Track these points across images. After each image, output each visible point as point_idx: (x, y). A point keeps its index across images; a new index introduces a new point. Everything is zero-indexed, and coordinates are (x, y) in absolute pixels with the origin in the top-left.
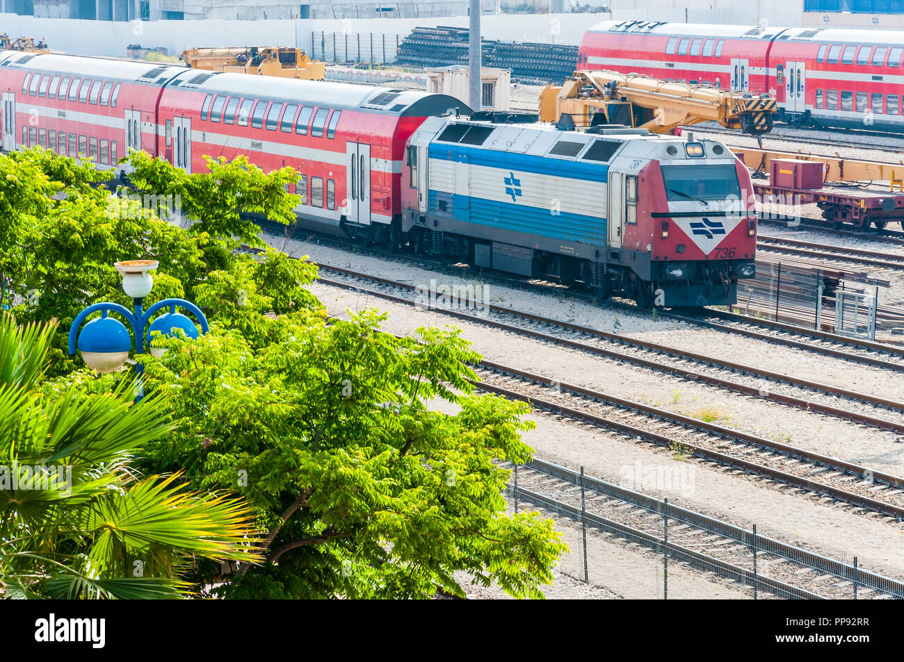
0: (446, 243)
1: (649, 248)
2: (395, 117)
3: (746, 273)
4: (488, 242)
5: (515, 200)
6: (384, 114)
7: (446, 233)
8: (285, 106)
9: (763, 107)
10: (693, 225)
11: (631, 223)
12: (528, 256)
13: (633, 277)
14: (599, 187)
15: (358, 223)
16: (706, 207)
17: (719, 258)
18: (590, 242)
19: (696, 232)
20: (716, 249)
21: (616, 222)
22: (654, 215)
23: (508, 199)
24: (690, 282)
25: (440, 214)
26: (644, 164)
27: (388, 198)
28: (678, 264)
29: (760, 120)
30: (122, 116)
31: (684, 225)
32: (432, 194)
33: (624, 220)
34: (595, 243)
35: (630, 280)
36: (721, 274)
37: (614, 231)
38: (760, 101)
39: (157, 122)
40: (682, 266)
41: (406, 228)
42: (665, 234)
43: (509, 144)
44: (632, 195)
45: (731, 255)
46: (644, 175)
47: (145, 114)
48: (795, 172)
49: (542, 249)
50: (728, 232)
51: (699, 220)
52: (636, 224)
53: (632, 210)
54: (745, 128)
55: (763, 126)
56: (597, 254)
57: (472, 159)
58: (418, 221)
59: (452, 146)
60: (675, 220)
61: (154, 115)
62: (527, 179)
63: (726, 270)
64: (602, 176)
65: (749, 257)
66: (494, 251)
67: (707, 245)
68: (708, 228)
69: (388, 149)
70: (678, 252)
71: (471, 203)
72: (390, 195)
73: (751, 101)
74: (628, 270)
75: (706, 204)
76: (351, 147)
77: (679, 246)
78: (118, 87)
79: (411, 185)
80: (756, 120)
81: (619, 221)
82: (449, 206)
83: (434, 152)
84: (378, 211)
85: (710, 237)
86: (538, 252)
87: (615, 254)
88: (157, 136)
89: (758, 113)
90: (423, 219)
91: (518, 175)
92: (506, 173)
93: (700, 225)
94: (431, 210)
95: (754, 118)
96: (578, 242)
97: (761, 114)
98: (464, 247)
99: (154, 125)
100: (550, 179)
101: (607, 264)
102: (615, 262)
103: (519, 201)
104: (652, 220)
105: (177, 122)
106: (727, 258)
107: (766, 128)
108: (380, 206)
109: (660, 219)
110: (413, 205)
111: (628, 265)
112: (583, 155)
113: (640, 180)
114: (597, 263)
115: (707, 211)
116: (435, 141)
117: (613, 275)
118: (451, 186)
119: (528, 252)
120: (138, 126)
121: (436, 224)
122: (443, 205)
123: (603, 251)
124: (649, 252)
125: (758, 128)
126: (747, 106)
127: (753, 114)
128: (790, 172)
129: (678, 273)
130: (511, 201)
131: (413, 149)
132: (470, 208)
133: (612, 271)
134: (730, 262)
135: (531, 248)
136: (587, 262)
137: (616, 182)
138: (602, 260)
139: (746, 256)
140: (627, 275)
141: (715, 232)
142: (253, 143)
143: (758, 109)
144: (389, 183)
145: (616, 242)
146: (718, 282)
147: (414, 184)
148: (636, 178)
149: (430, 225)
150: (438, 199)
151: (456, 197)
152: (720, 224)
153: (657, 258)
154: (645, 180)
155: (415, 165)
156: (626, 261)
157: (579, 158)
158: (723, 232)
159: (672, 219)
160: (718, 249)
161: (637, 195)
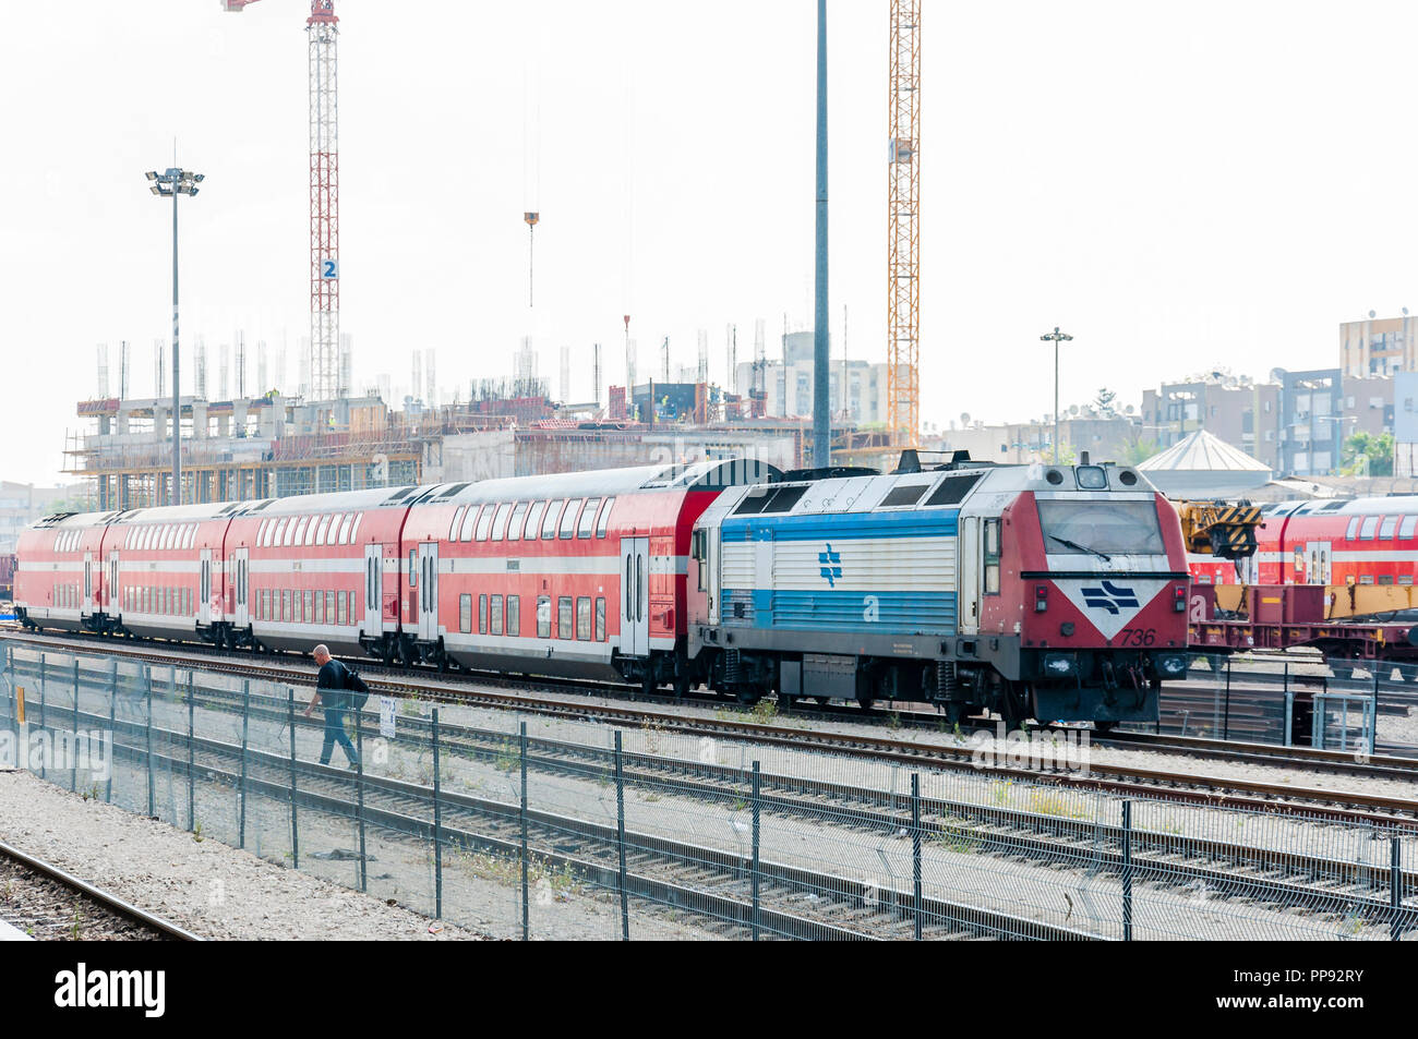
0: (744, 667)
1: (1017, 628)
2: (682, 493)
3: (1171, 669)
4: (796, 656)
5: (832, 584)
6: (668, 492)
7: (744, 651)
8: (548, 503)
9: (1242, 518)
10: (1086, 592)
11: (994, 594)
12: (849, 668)
13: (996, 679)
14: (946, 544)
15: (634, 656)
16: (1108, 563)
17: (1129, 645)
18: (935, 631)
19: (1091, 604)
20: (1124, 630)
21: (970, 595)
22: (1025, 575)
23: (823, 585)
24: (1083, 683)
25: (735, 622)
26: (1011, 499)
27: (670, 612)
28: (1062, 653)
29: (1238, 538)
30: (361, 554)
31: (1072, 591)
32: (725, 594)
33: (982, 590)
34: (942, 631)
35: (991, 686)
36: (1132, 670)
37: (968, 608)
38: (1238, 510)
39: (400, 556)
40: (1070, 655)
41: (692, 653)
42: (1042, 605)
43: (825, 503)
44: (993, 548)
45: (1149, 640)
46: (1009, 515)
47: (387, 547)
48: (1285, 599)
49: (869, 653)
50: (1143, 604)
51: (1097, 584)
52: (998, 594)
53: (993, 572)
54: (1217, 549)
55: (1243, 546)
56: (944, 649)
57: (777, 534)
58: (708, 639)
59: (751, 520)
60: (1058, 583)
61: (397, 546)
62: (849, 550)
63: (1139, 665)
64: (951, 527)
65: (1177, 646)
66: (804, 669)
67: (1109, 625)
68: (1110, 598)
69: (670, 540)
70: (1063, 634)
71: (775, 602)
72: (673, 607)
73: (1225, 511)
74: (988, 668)
75: (1108, 560)
76: (627, 546)
77: (1063, 625)
78: (360, 516)
79: (700, 587)
80: (1233, 537)
81: (974, 592)
82: (748, 608)
83: (729, 534)
84: (658, 634)
85: (1114, 611)
86: (863, 659)
87: (969, 647)
88: (400, 574)
89: (1234, 527)
90: (713, 635)
91: (838, 545)
92: (820, 546)
93: (1098, 592)
94: (724, 619)
95: (1229, 534)
96: (918, 634)
97: (1239, 530)
98: (768, 670)
99: (397, 560)
100: (879, 544)
101: (958, 662)
102: (970, 658)
103: (840, 585)
104: (1022, 583)
105: (423, 551)
106: (1142, 646)
107: (1246, 548)
108: (660, 625)
109: (1033, 582)
110: (702, 615)
111: (988, 660)
112: (925, 501)
113: (1004, 522)
114: (943, 662)
115: (1109, 570)
116: (730, 516)
117: (967, 679)
118: (749, 579)
119: (849, 661)
120: (379, 565)
121: (730, 638)
122: (739, 610)
123: (952, 643)
124: (1018, 635)
125: (1234, 549)
126: (1220, 517)
127: (1228, 529)
128: (1277, 600)
129: (1062, 666)
130: (829, 588)
131: (702, 535)
132: (774, 607)
133: (965, 672)
134: (1147, 652)
135: (853, 656)
136: (931, 663)
137: (971, 533)
138: (951, 657)
139: (1172, 643)
140: (987, 678)
141: (1123, 603)
142: (509, 563)
143: (1235, 520)
144: (672, 588)
145: (970, 627)
146: (1127, 684)
147: (703, 586)
148: (999, 521)
149: (722, 643)
150: (732, 601)
151: (756, 594)
152: (1129, 592)
153: (1029, 643)
154: (1011, 522)
155: (705, 557)
156: (985, 654)
157: (920, 505)
158: (1134, 603)
159: (1053, 581)
160: (1127, 630)
161: (1000, 548)
